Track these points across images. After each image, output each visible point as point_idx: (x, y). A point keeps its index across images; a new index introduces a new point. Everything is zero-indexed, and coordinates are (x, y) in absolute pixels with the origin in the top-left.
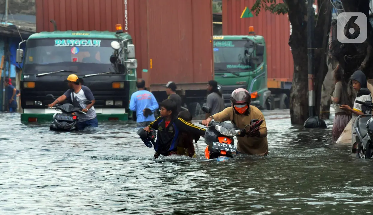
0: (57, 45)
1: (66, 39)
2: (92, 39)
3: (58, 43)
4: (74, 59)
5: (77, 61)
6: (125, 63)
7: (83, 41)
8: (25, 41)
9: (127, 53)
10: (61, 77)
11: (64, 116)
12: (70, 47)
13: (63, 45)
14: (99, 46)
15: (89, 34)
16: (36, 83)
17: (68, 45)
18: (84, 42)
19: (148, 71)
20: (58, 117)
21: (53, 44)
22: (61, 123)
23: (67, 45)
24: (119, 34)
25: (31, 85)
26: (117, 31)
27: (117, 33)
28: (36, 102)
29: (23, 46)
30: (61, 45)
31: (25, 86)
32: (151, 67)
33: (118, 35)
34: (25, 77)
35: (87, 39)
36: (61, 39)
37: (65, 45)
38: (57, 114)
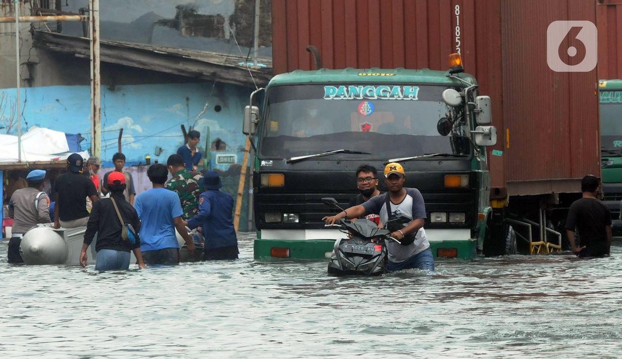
0: (328, 97)
1: (347, 84)
2: (402, 84)
3: (331, 93)
4: (363, 126)
5: (371, 131)
6: (472, 133)
7: (383, 88)
8: (261, 89)
9: (474, 113)
10: (338, 163)
11: (357, 244)
12: (356, 102)
13: (342, 97)
14: (417, 99)
15: (395, 75)
16: (287, 176)
17: (352, 98)
18: (384, 91)
19: (503, 153)
20: (346, 246)
21: (321, 95)
22: (351, 259)
23: (350, 97)
24: (456, 74)
25: (277, 181)
26: (452, 68)
27: (452, 73)
28: (285, 215)
29: (257, 100)
30: (336, 96)
31: (265, 181)
32: (508, 147)
33: (455, 76)
34: (263, 163)
35: (391, 84)
36: (337, 84)
37: (345, 97)
38: (343, 241)
